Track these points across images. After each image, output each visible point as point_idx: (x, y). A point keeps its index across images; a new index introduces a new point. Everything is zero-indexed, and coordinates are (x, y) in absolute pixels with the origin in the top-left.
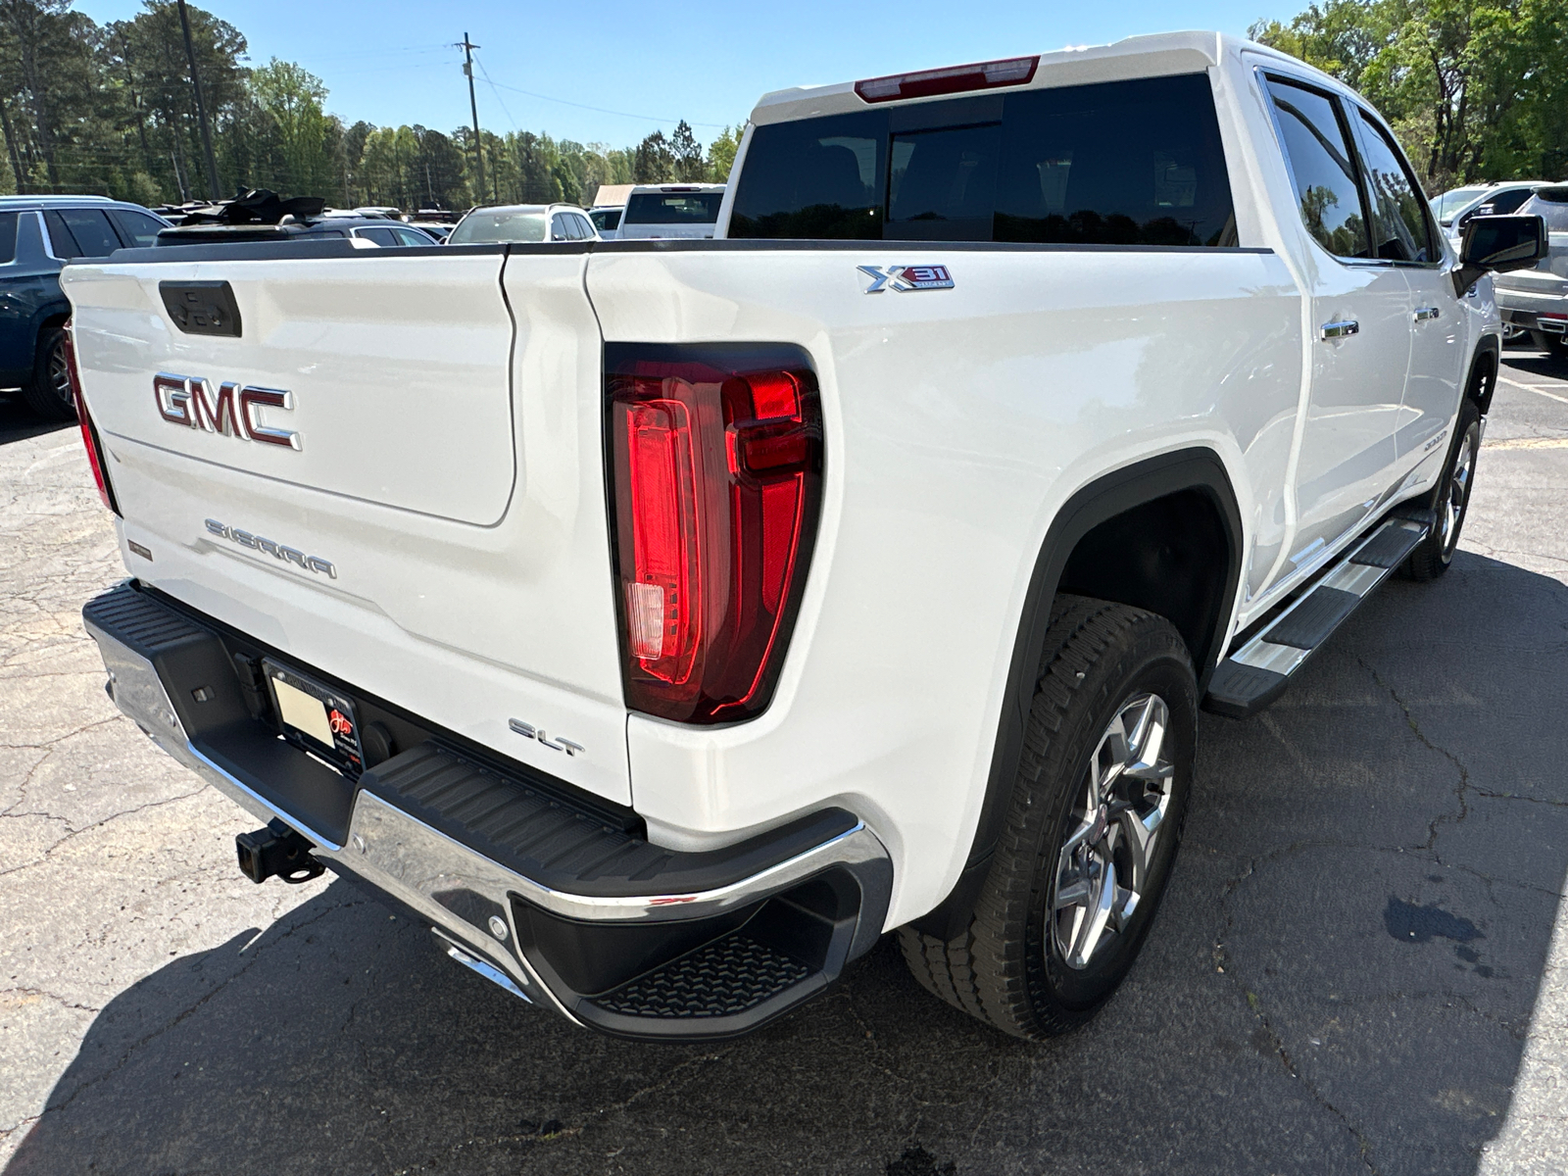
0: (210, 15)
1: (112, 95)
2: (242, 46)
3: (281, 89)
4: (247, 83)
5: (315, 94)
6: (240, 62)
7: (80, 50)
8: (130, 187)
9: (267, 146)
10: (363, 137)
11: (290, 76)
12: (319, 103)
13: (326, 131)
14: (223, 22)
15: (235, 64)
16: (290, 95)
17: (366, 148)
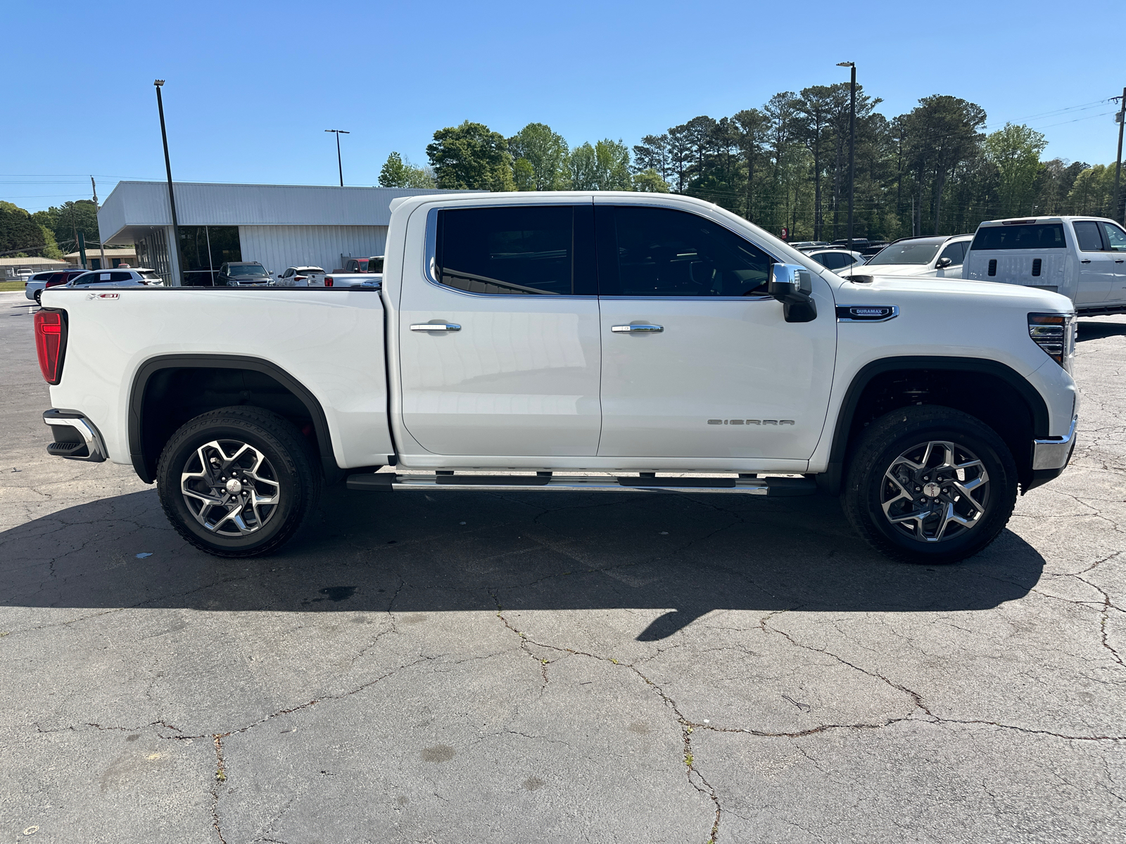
0: (964, 101)
1: (885, 165)
2: (983, 119)
3: (1009, 146)
4: (983, 145)
5: (1036, 146)
6: (979, 130)
7: (873, 138)
8: (881, 223)
9: (988, 189)
10: (1076, 174)
11: (1018, 136)
12: (1038, 152)
13: (1039, 173)
14: (972, 104)
15: (975, 132)
16: (1015, 149)
17: (1076, 183)
